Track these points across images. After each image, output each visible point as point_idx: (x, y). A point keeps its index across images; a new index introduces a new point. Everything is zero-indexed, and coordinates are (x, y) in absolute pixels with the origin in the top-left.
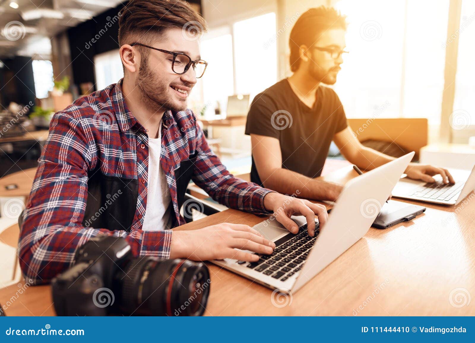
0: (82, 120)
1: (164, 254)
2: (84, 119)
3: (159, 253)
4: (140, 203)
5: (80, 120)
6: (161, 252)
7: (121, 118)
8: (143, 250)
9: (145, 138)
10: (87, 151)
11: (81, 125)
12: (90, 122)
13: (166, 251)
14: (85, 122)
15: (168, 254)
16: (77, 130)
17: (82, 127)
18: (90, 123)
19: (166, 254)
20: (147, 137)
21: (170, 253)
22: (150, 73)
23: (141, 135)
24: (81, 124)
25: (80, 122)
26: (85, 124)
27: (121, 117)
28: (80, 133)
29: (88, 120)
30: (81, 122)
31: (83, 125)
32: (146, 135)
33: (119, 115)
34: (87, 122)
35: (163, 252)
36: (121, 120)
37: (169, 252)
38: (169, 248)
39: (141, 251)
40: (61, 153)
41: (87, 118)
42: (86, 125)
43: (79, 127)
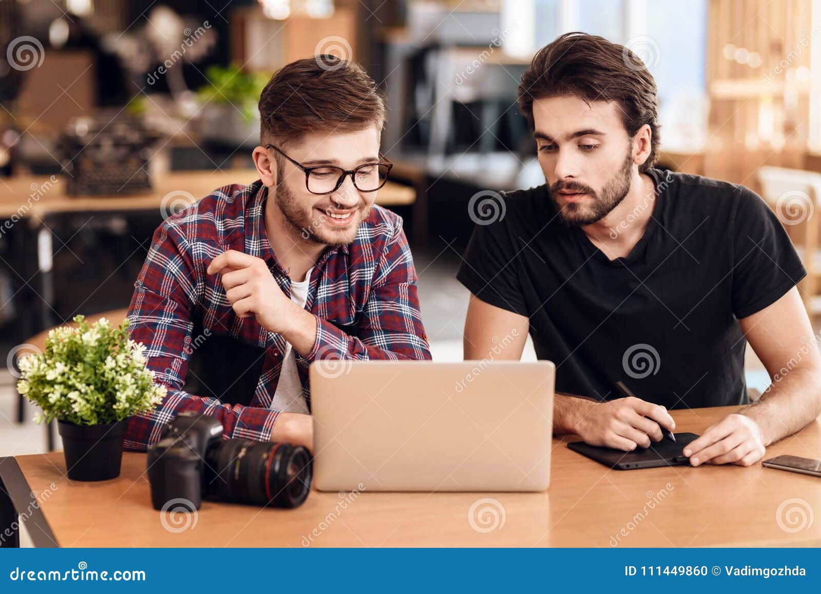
0: (195, 244)
1: (263, 436)
2: (198, 243)
3: (257, 434)
4: (262, 387)
5: (192, 244)
6: (259, 433)
7: (252, 246)
8: (238, 426)
9: (285, 282)
10: (192, 290)
11: (192, 252)
12: (204, 249)
13: (266, 433)
14: (198, 248)
15: (268, 437)
16: (186, 258)
17: (192, 254)
18: (203, 252)
19: (266, 436)
20: (290, 281)
21: (270, 436)
22: (287, 191)
23: (280, 276)
24: (192, 249)
25: (191, 246)
26: (197, 250)
27: (252, 244)
28: (189, 264)
29: (203, 246)
30: (193, 247)
31: (193, 253)
32: (288, 278)
33: (250, 241)
34: (201, 249)
35: (262, 433)
36: (251, 249)
37: (269, 434)
38: (271, 429)
39: (236, 428)
40: (164, 284)
41: (202, 242)
42: (197, 254)
43: (189, 253)
